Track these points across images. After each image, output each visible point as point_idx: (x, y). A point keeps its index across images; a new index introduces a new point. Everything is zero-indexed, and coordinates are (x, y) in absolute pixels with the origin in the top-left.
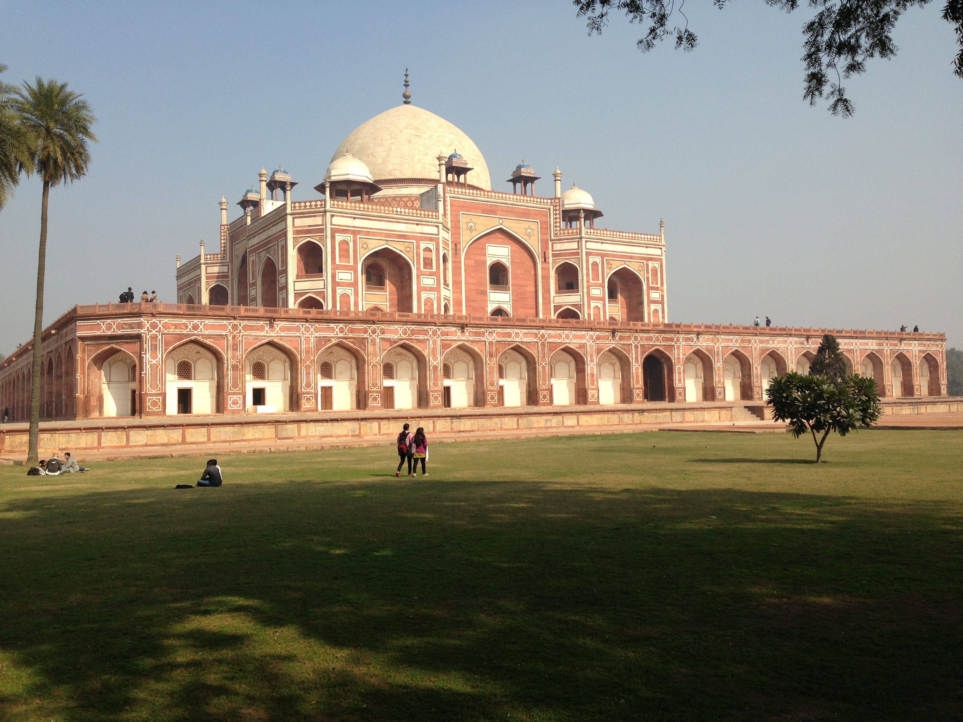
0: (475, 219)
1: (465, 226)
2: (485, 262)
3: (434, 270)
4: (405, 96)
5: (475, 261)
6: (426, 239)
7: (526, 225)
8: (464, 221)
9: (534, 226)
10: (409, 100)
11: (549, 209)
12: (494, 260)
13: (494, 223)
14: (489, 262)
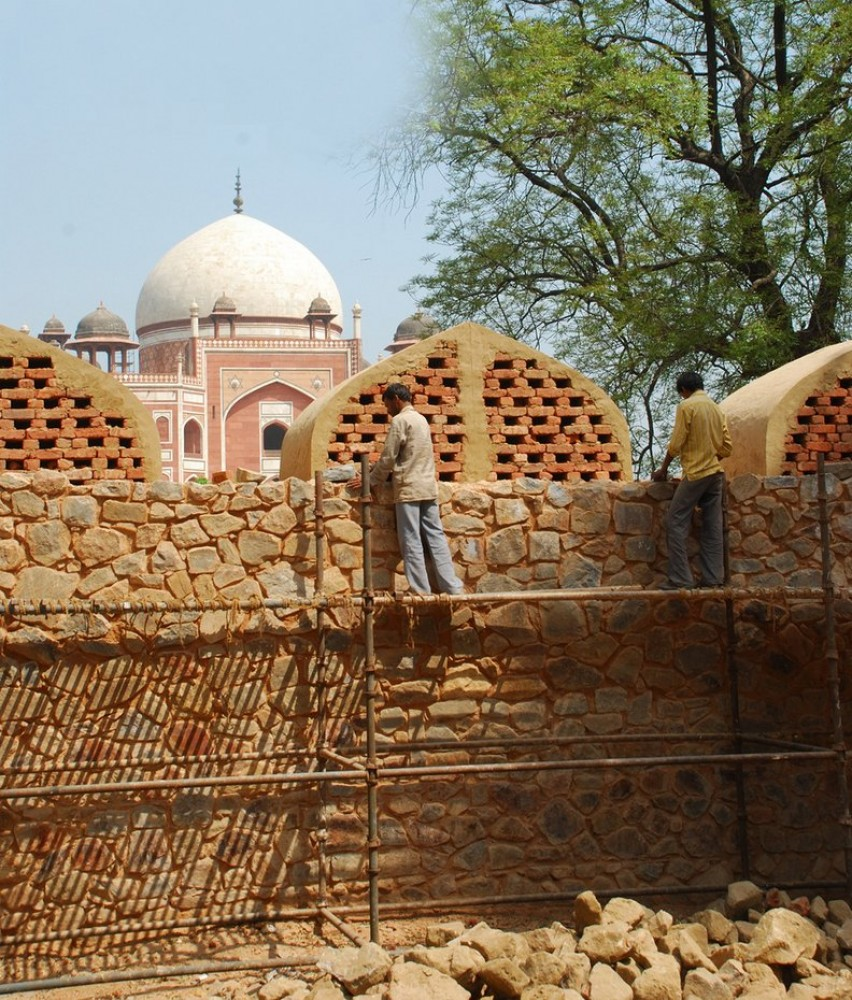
0: (240, 375)
1: (226, 384)
2: (257, 424)
3: (171, 442)
4: (237, 202)
5: (244, 423)
6: (160, 407)
7: (313, 375)
8: (226, 378)
9: (324, 375)
10: (241, 207)
11: (346, 353)
12: (270, 421)
13: (268, 377)
14: (263, 424)
